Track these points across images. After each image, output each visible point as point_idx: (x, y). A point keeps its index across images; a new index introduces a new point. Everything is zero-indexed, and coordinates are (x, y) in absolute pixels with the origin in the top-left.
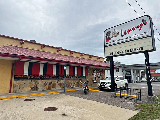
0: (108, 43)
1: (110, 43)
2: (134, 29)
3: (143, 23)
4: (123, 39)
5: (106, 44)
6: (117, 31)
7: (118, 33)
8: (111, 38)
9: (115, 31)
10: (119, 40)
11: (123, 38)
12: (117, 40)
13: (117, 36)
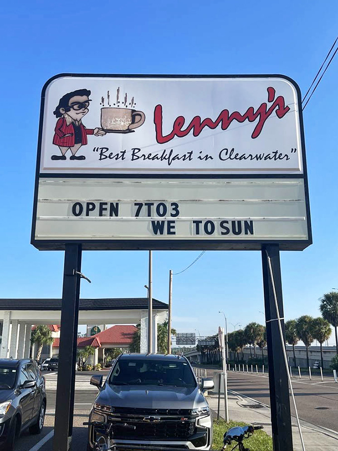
0: (69, 154)
1: (82, 158)
2: (225, 119)
3: (269, 105)
4: (162, 158)
5: (55, 158)
6: (129, 101)
7: (136, 117)
8: (91, 132)
9: (122, 99)
10: (139, 154)
11: (168, 153)
12: (128, 155)
13: (129, 131)
